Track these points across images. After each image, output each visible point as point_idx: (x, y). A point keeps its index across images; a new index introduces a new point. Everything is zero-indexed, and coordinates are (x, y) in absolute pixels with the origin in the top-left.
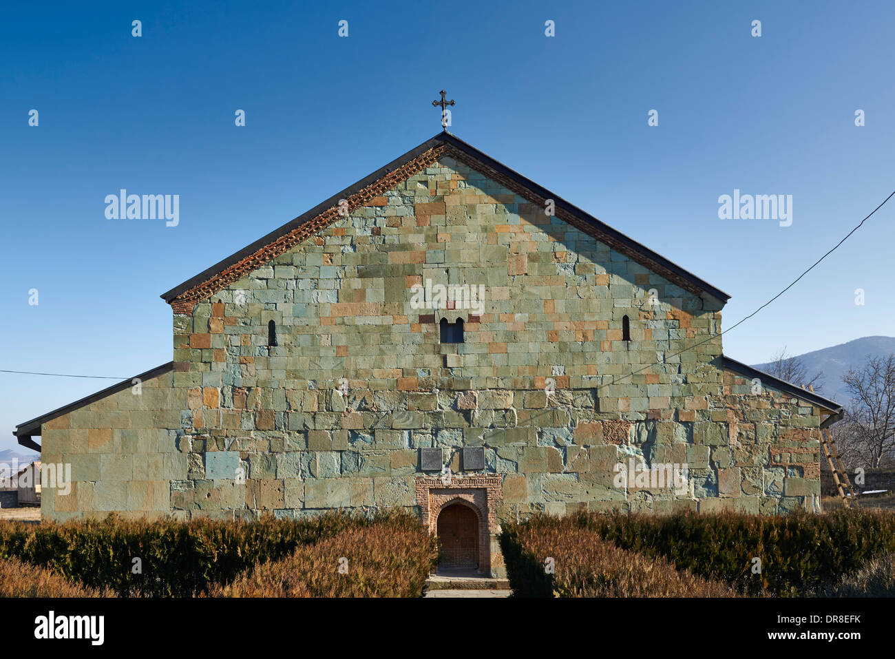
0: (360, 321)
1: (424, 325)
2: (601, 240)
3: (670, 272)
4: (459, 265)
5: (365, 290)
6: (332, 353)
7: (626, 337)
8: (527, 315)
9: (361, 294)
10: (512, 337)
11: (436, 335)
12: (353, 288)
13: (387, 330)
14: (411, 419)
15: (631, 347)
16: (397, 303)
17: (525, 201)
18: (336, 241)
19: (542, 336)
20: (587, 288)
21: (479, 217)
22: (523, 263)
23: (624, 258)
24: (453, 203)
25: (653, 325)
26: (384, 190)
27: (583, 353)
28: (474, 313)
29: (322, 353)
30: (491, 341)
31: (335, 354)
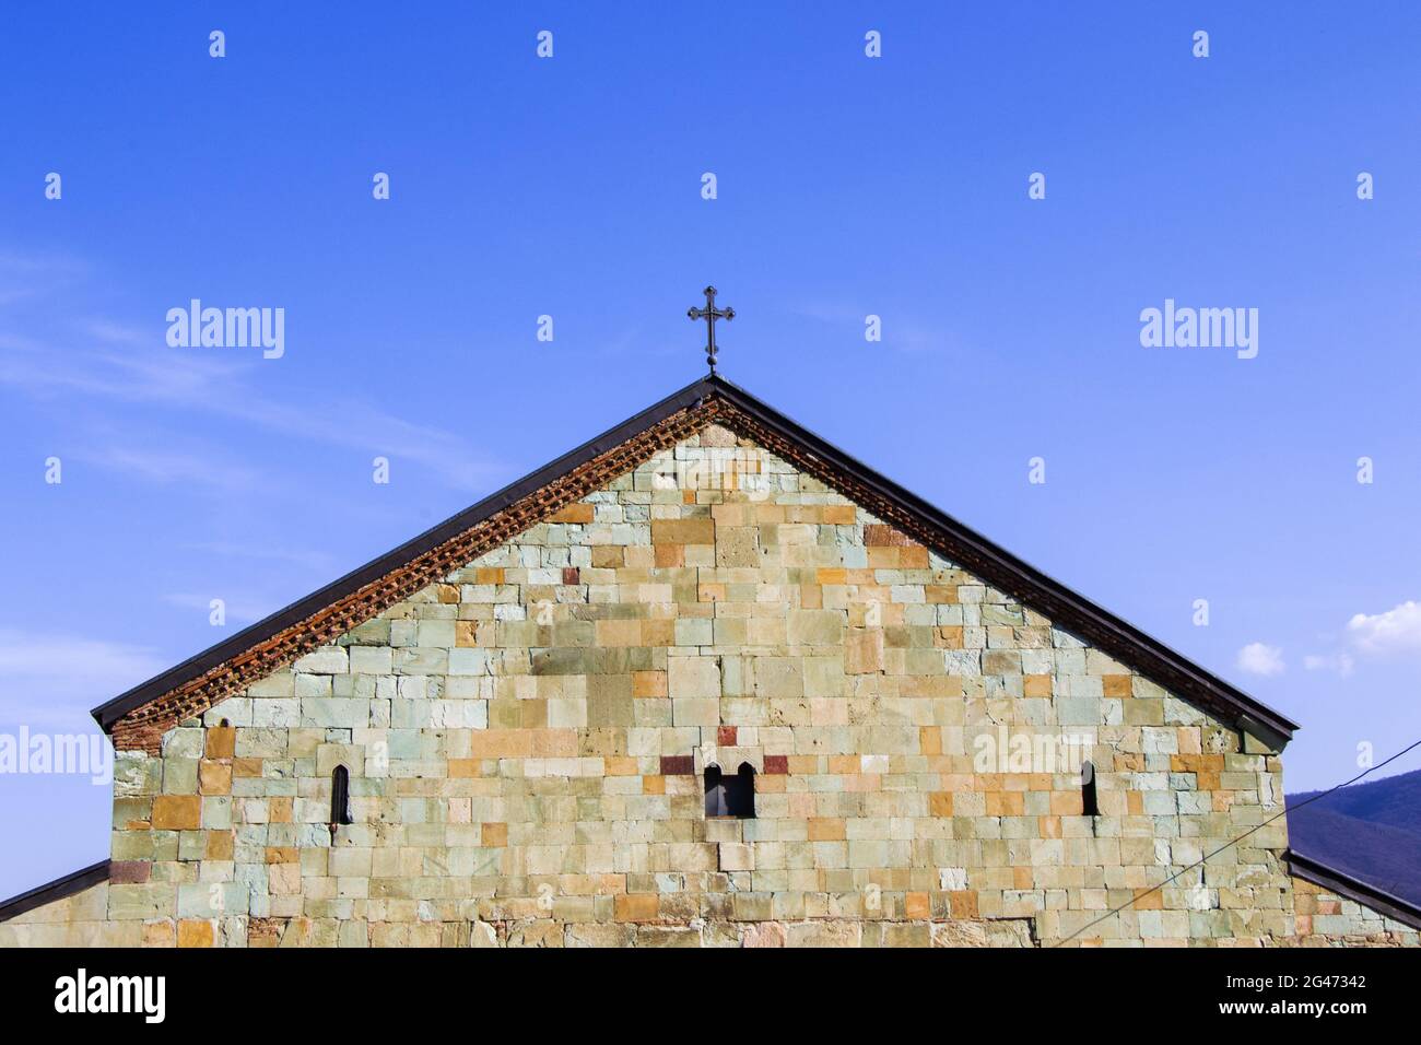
0: (534, 769)
1: (671, 780)
2: (1030, 603)
4: (745, 650)
5: (544, 703)
6: (473, 838)
7: (1090, 807)
8: (886, 758)
9: (538, 709)
10: (856, 806)
11: (697, 799)
12: (520, 697)
13: (593, 787)
15: (1100, 829)
16: (614, 731)
17: (875, 521)
18: (485, 593)
19: (919, 806)
20: (1006, 703)
21: (784, 549)
22: (874, 650)
23: (1078, 641)
24: (727, 518)
25: (1143, 782)
26: (586, 490)
27: (1003, 841)
28: (774, 751)
29: (452, 838)
30: (812, 813)
31: (478, 842)
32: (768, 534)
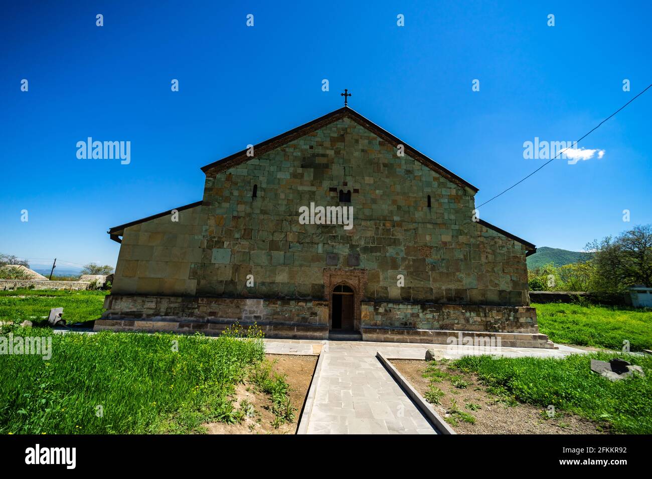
0: (300, 188)
1: (332, 193)
2: (417, 160)
3: (449, 176)
4: (350, 166)
5: (303, 174)
6: (285, 202)
7: (429, 205)
8: (382, 191)
9: (302, 175)
10: (374, 201)
11: (337, 197)
12: (298, 172)
13: (314, 193)
14: (323, 238)
15: (432, 210)
16: (319, 181)
17: (381, 140)
18: (291, 150)
19: (390, 202)
20: (410, 181)
21: (360, 145)
22: (380, 168)
23: (427, 169)
24: (348, 138)
25: (442, 201)
26: (316, 130)
27: (409, 212)
28: (356, 188)
29: (280, 202)
30: (364, 202)
31: (286, 203)
32: (357, 141)
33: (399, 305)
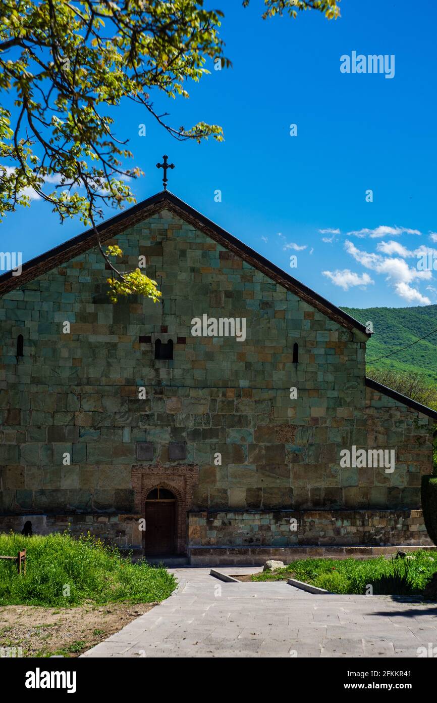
0: (93, 339)
1: (143, 344)
2: (280, 283)
3: (330, 311)
4: (172, 297)
5: (97, 314)
6: (69, 364)
7: (295, 360)
8: (222, 339)
9: (95, 316)
10: (210, 356)
11: (152, 352)
12: (87, 312)
13: (114, 346)
14: (131, 418)
15: (299, 368)
16: (122, 325)
17: (224, 249)
18: (75, 272)
19: (234, 357)
20: (268, 320)
21: (189, 260)
22: (220, 299)
23: (297, 298)
24: (168, 247)
25: (316, 351)
26: (115, 234)
27: (263, 372)
28: (180, 335)
29: (61, 363)
30: (194, 358)
31: (71, 365)
32: (183, 253)
33: (242, 514)
